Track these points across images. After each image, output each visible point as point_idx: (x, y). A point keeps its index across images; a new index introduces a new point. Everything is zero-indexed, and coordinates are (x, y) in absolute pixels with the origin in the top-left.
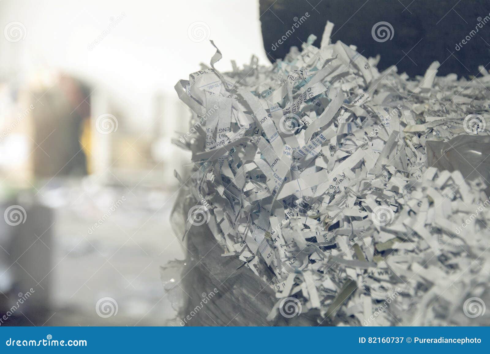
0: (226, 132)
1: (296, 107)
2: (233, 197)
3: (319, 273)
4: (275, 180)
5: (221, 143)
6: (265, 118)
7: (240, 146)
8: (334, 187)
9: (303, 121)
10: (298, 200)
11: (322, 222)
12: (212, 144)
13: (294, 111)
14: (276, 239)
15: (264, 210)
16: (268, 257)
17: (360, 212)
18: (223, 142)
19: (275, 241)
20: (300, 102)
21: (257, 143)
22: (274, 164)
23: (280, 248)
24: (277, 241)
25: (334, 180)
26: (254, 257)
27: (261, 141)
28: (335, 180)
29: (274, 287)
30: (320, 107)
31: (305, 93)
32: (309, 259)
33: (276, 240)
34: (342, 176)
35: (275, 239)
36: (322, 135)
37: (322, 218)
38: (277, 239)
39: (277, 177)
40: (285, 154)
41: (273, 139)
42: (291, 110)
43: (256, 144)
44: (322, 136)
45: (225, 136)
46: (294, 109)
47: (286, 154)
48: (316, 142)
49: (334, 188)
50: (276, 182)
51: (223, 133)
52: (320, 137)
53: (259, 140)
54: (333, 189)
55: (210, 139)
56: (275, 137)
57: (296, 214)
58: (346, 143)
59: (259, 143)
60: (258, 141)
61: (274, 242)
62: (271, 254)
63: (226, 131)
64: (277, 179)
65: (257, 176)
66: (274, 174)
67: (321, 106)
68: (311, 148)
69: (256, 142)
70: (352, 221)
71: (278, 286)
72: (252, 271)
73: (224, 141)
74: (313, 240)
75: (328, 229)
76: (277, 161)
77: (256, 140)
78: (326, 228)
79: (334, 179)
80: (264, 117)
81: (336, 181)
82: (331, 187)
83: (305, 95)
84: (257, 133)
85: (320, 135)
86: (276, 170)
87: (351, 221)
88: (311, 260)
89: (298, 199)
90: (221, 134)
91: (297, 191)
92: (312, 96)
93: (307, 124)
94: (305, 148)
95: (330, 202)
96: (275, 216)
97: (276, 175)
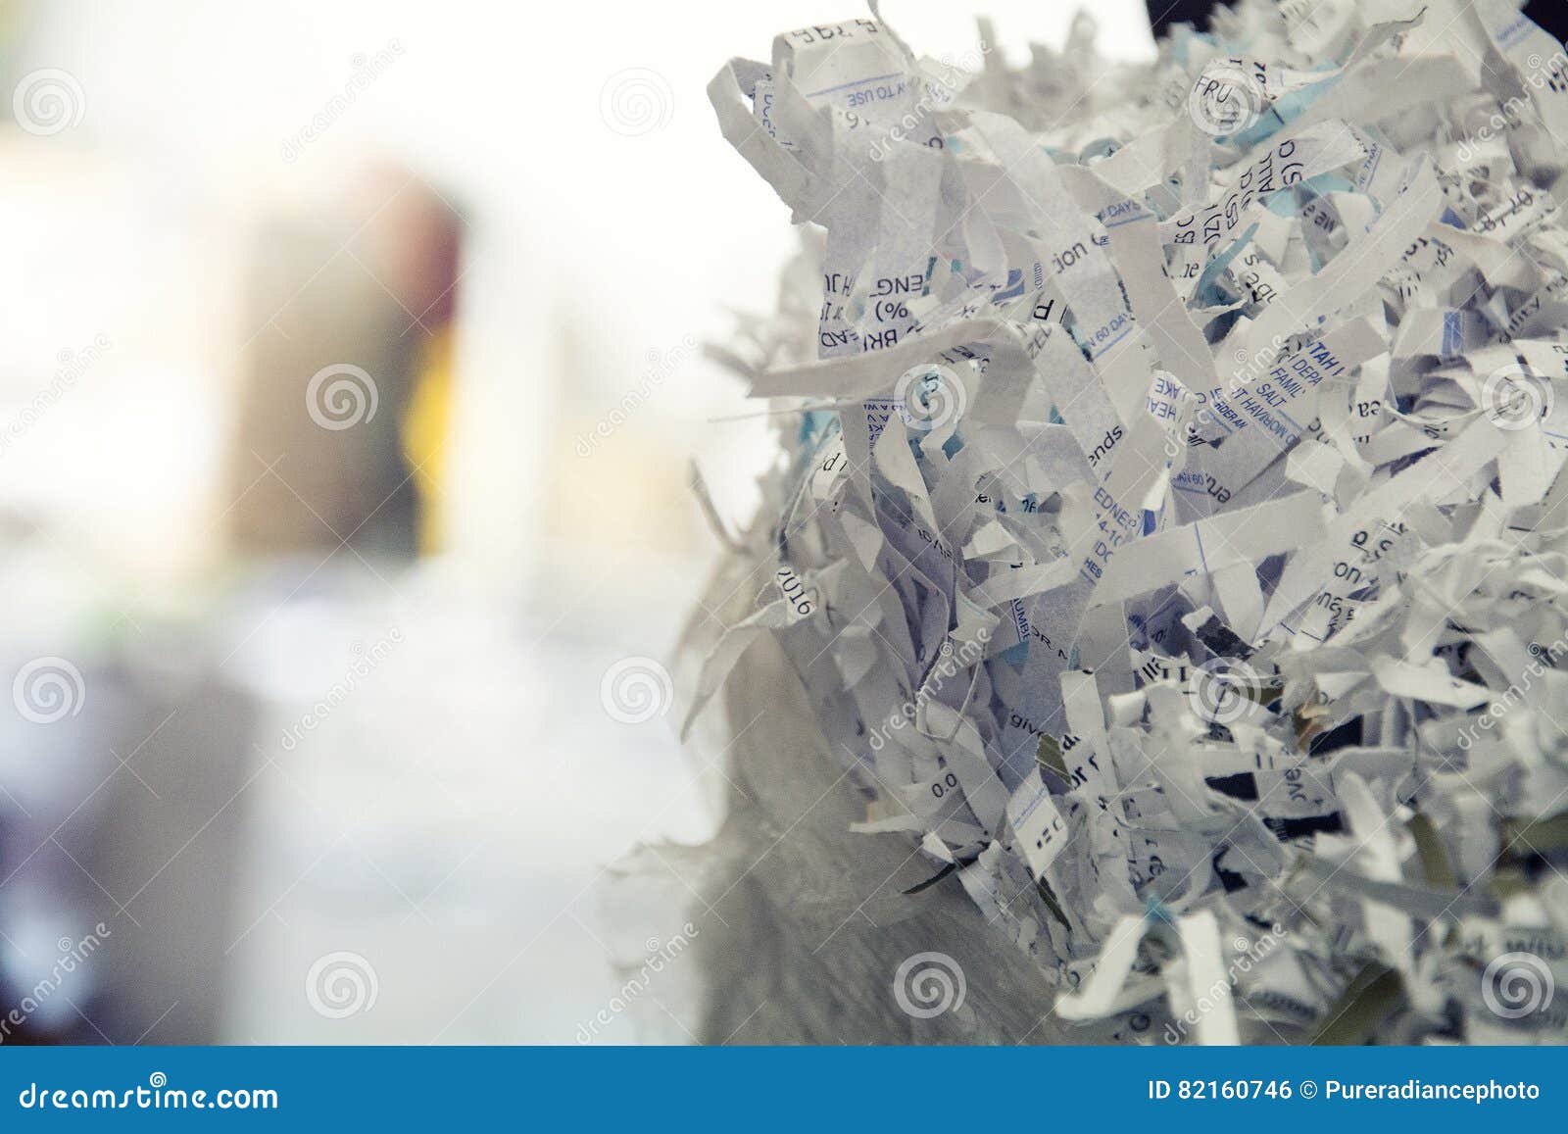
0: (906, 294)
1: (1223, 219)
2: (917, 583)
3: (1252, 928)
4: (1098, 516)
5: (880, 340)
6: (1078, 249)
7: (964, 358)
8: (1353, 570)
9: (1250, 282)
10: (1191, 614)
11: (1286, 715)
12: (845, 342)
13: (1210, 233)
14: (1082, 772)
15: (1044, 643)
16: (1039, 844)
17: (1455, 685)
18: (890, 336)
19: (1076, 779)
20: (1240, 197)
21: (1036, 348)
22: (1100, 452)
23: (1095, 812)
24: (1085, 780)
25: (1355, 540)
26: (986, 846)
27: (1050, 344)
28: (1359, 540)
29: (1059, 978)
30: (1332, 236)
31: (1267, 164)
32: (1215, 867)
33: (1082, 777)
34: (1393, 526)
35: (1078, 771)
36: (1321, 346)
37: (1287, 699)
38: (1087, 770)
39: (1107, 504)
40: (1153, 411)
41: (1108, 341)
42: (1198, 226)
43: (1029, 354)
44: (1321, 351)
45: (903, 313)
46: (1213, 224)
47: (1157, 411)
48: (1293, 374)
49: (1355, 574)
50: (1102, 526)
51: (894, 298)
52: (1314, 355)
53: (1043, 338)
54: (1348, 578)
55: (835, 318)
56: (1113, 335)
57: (1179, 671)
58: (1431, 397)
59: (1041, 352)
60: (1036, 343)
61: (1074, 783)
62: (1052, 831)
63: (906, 290)
64: (1106, 515)
65: (1027, 501)
66: (1098, 493)
67: (1338, 230)
68: (1269, 397)
69: (1031, 345)
70: (1420, 720)
71: (1075, 973)
72: (975, 904)
73: (894, 331)
74: (1241, 786)
75: (1309, 745)
76: (1114, 437)
77: (1030, 339)
78: (1301, 745)
79: (1357, 535)
80: (1077, 241)
81: (1366, 546)
82: (1341, 570)
83: (1268, 172)
84: (1045, 318)
85: (1316, 346)
86: (1108, 475)
87: (1413, 722)
88: (1227, 871)
89: (1192, 610)
90: (886, 300)
91: (1190, 573)
92: (1296, 178)
93: (1265, 298)
94: (1245, 397)
95: (1332, 631)
96: (1086, 672)
97: (1104, 495)
